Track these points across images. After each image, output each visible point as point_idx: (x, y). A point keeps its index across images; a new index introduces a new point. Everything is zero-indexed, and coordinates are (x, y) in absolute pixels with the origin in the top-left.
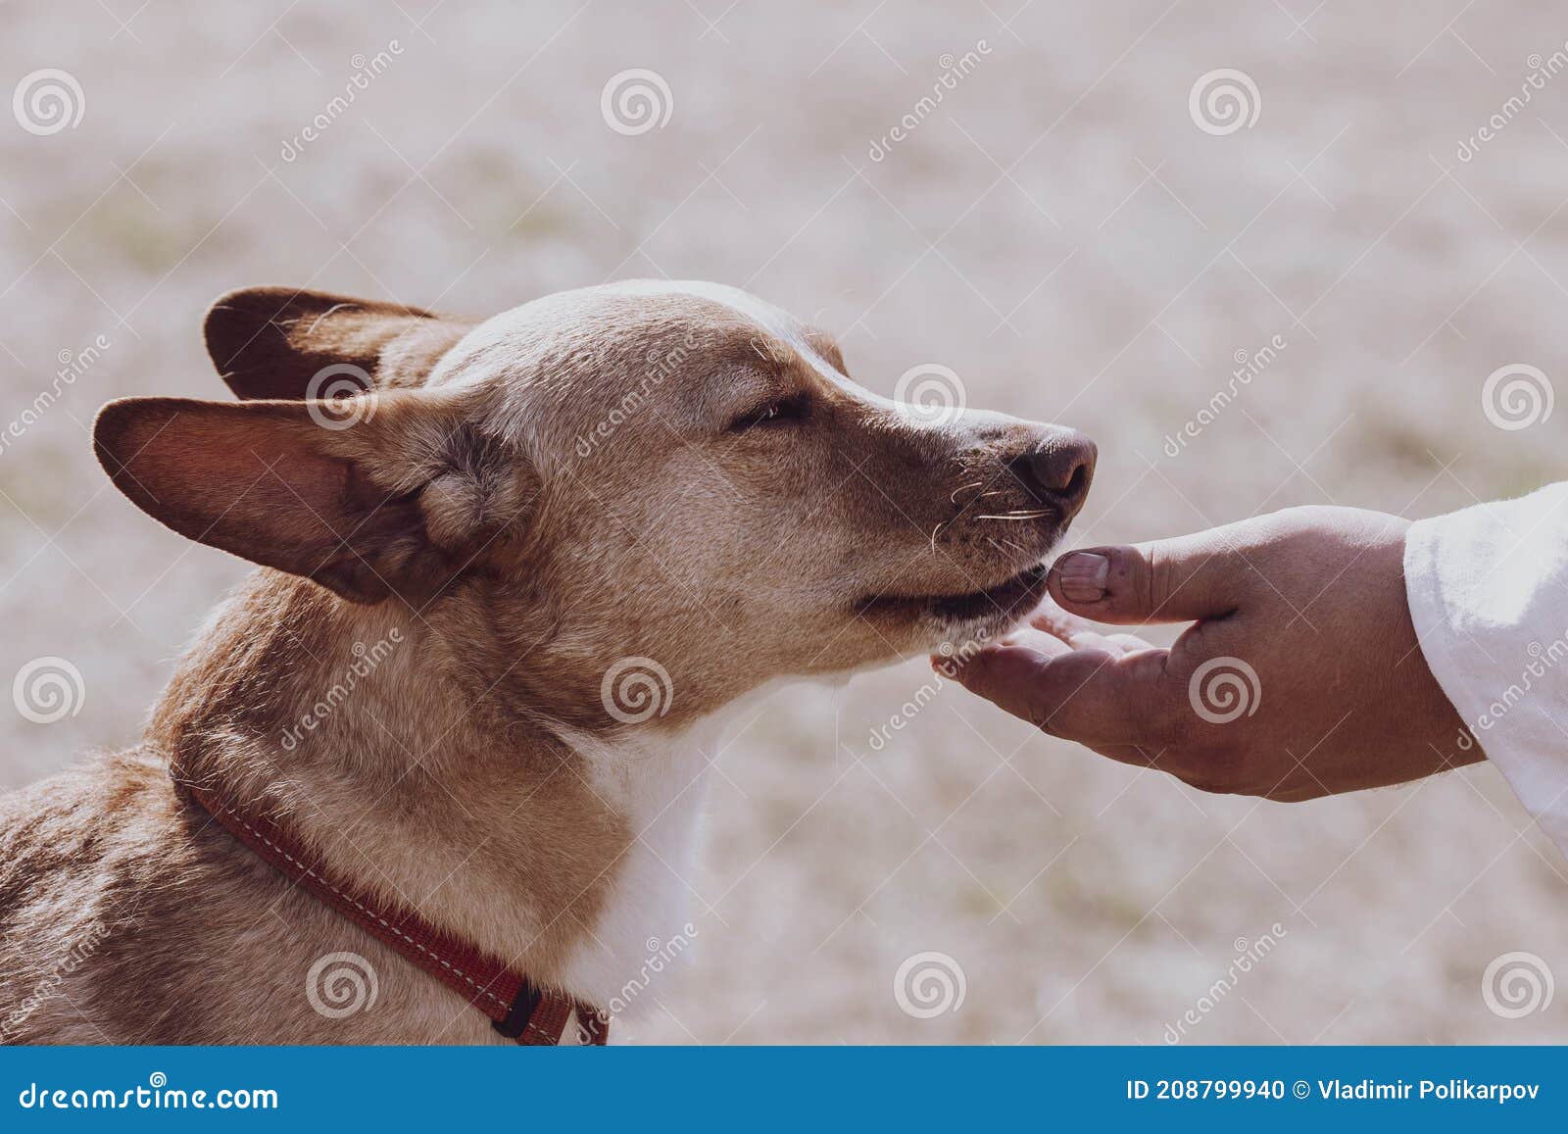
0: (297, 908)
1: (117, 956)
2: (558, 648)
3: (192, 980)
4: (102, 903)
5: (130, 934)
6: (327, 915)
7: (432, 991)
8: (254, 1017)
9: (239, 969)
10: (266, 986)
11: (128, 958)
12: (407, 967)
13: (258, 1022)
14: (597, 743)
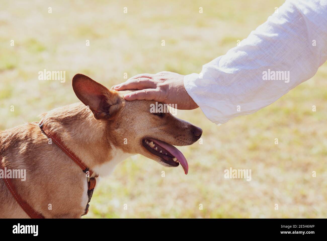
0: (57, 149)
1: (28, 155)
2: (116, 130)
3: (39, 158)
4: (27, 147)
5: (30, 152)
6: (61, 151)
7: (75, 164)
8: (48, 164)
9: (46, 157)
10: (50, 160)
11: (30, 155)
12: (72, 160)
13: (48, 165)
14: (115, 148)
